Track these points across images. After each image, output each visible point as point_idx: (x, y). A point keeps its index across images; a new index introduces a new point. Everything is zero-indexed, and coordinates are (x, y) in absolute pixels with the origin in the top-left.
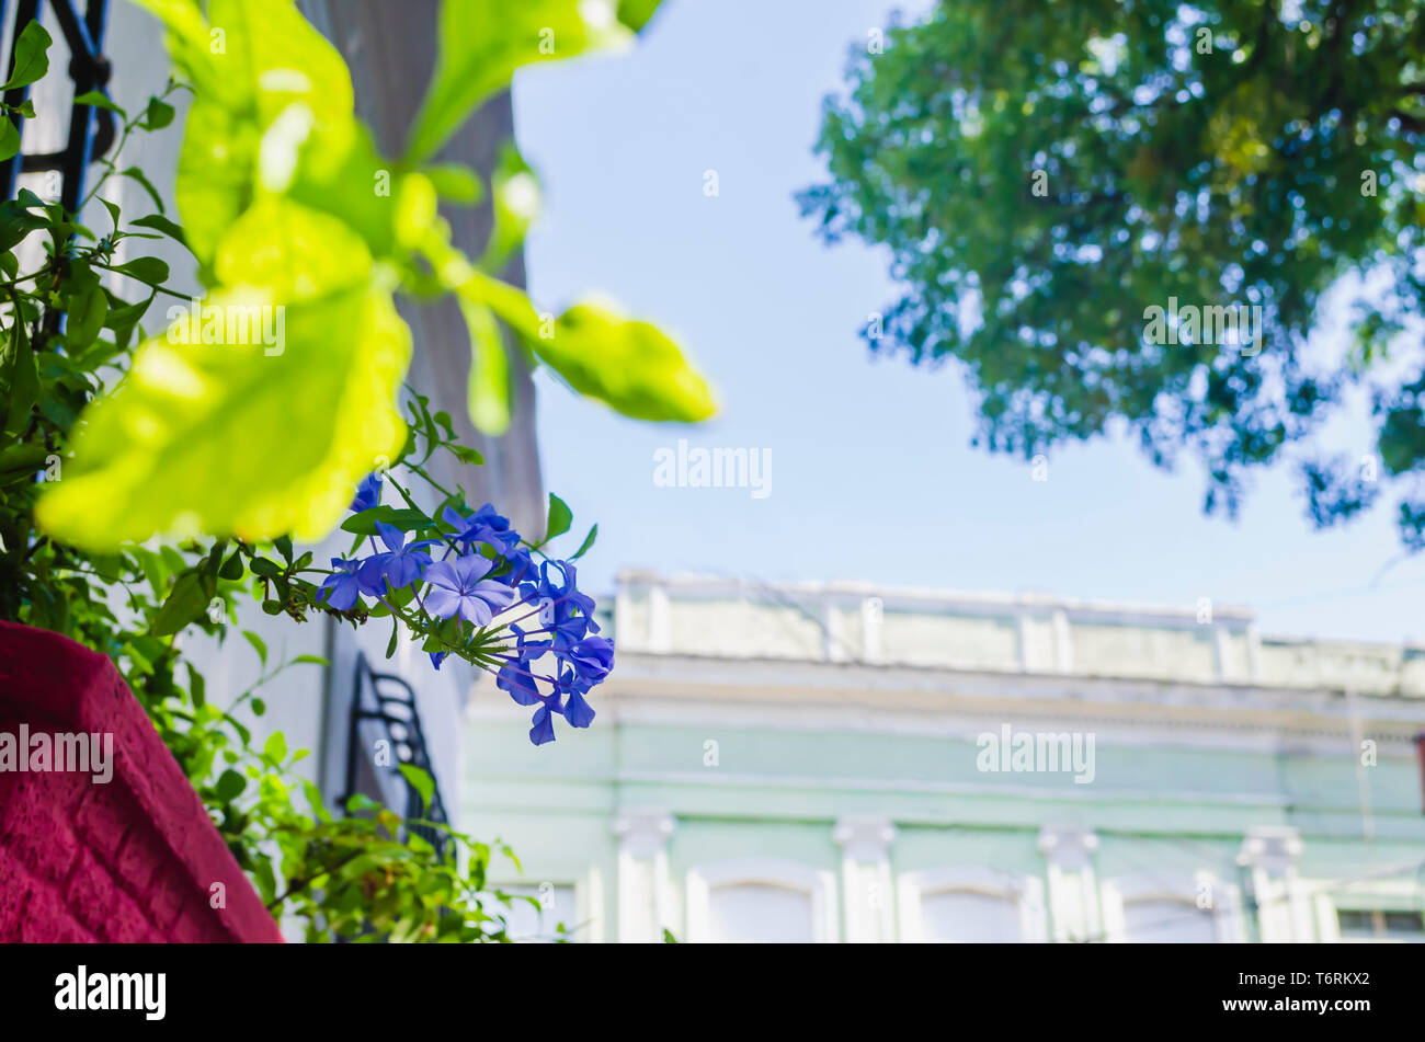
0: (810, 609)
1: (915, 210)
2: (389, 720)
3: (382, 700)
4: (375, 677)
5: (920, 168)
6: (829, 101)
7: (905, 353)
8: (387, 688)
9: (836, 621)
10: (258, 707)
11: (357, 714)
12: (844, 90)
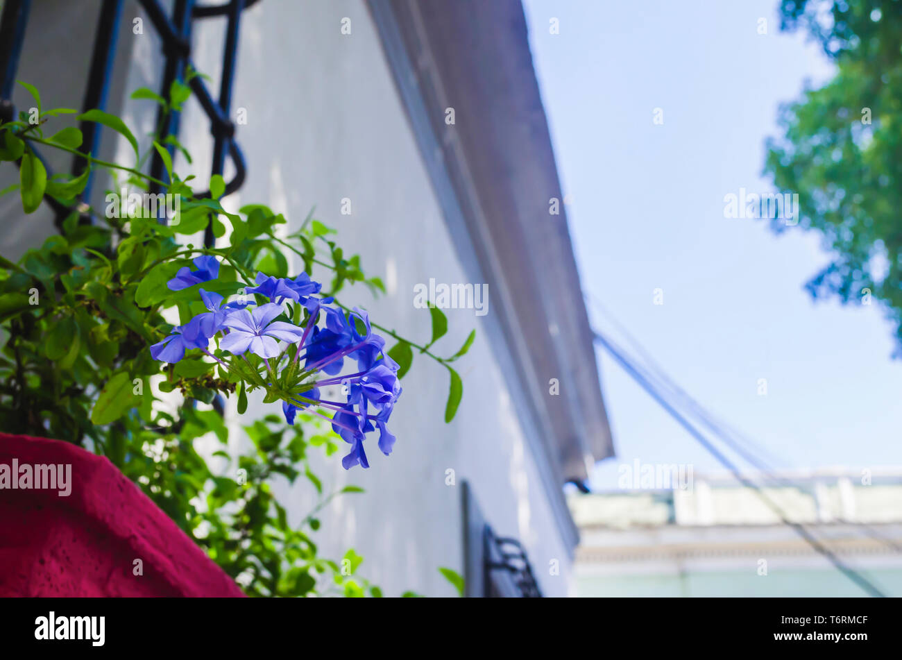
0: (805, 487)
1: (833, 206)
2: (513, 570)
3: (506, 557)
4: (500, 542)
5: (834, 175)
6: (769, 142)
7: (835, 299)
8: (509, 549)
9: (822, 492)
10: (315, 525)
11: (488, 565)
12: (778, 134)
